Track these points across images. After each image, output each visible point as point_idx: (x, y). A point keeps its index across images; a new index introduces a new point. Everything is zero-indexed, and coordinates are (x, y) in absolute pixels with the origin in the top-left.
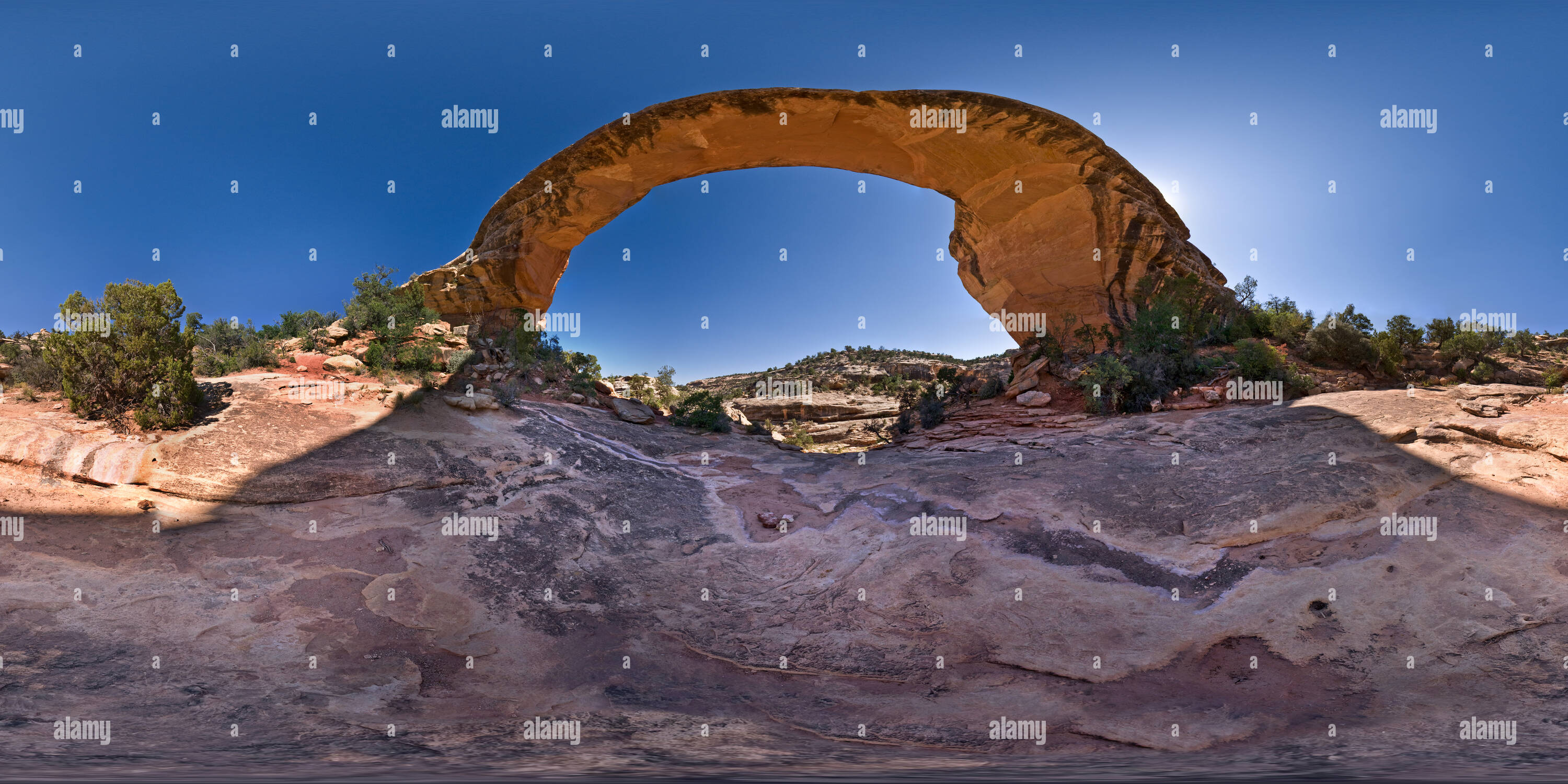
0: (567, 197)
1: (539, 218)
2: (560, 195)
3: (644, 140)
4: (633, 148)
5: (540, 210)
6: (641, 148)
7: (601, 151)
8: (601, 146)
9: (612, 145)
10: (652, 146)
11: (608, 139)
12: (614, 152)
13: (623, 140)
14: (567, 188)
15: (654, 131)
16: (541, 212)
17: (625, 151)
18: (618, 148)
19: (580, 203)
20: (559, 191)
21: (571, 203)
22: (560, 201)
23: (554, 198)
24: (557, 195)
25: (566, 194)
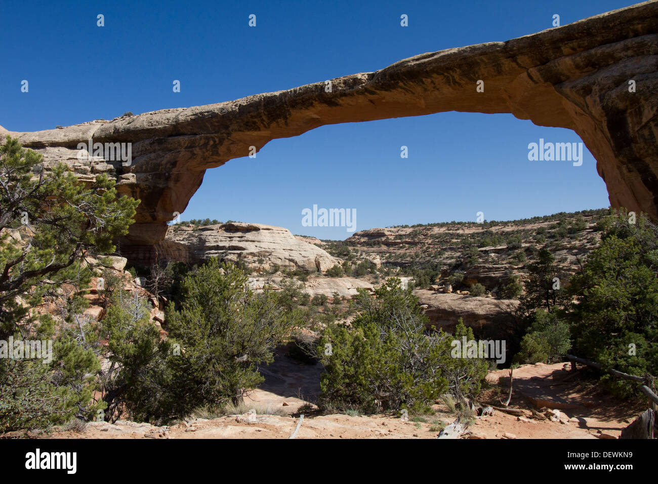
0: (221, 145)
1: (194, 154)
2: (217, 142)
3: (281, 121)
4: (274, 125)
5: (197, 149)
6: (278, 125)
7: (254, 123)
8: (256, 120)
9: (262, 121)
10: (286, 124)
11: (261, 117)
12: (262, 125)
13: (269, 119)
14: (224, 139)
15: (288, 116)
16: (197, 150)
17: (269, 126)
18: (265, 123)
19: (229, 150)
20: (217, 140)
21: (222, 149)
22: (215, 146)
23: (211, 143)
24: (215, 142)
25: (221, 143)
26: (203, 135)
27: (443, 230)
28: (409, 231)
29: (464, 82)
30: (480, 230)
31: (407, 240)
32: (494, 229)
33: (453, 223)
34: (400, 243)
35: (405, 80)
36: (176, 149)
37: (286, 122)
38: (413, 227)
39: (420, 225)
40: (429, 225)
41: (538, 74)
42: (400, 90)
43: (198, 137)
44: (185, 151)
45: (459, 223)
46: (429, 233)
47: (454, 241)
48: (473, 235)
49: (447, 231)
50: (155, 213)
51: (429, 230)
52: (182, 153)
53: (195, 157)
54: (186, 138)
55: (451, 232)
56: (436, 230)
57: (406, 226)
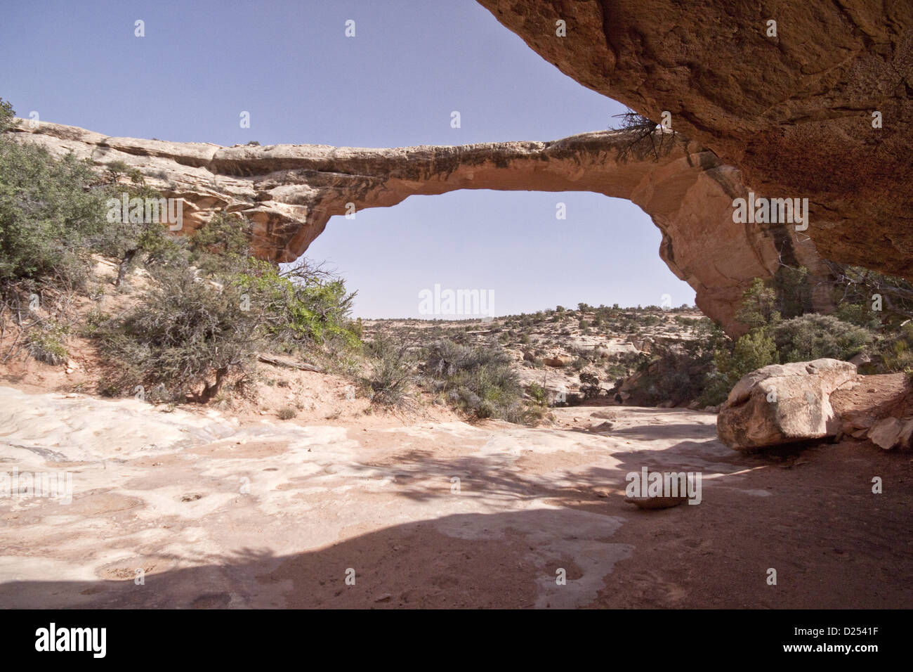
0: (372, 190)
1: (341, 194)
2: (370, 186)
3: (444, 174)
4: (435, 176)
5: (347, 189)
6: (439, 178)
7: (418, 172)
8: (422, 169)
9: (427, 171)
10: (446, 179)
11: (429, 166)
12: (423, 175)
13: (434, 171)
14: (378, 184)
15: (453, 170)
16: (346, 191)
17: (429, 177)
18: (428, 173)
19: (376, 196)
20: (371, 183)
21: (371, 194)
22: (366, 189)
23: (364, 185)
24: (368, 185)
25: (373, 187)
26: (358, 176)
27: (401, 325)
28: (373, 323)
29: (632, 159)
30: (431, 326)
31: (372, 331)
32: (442, 326)
33: (410, 319)
34: (366, 333)
35: (584, 150)
36: (326, 185)
37: (448, 176)
38: (377, 320)
39: (382, 320)
40: (390, 320)
41: (699, 158)
42: (572, 159)
43: (352, 176)
44: (334, 189)
45: (414, 320)
46: (391, 326)
47: (411, 333)
48: (426, 330)
49: (405, 326)
50: (284, 250)
51: (390, 323)
52: (330, 191)
53: (341, 197)
54: (341, 175)
55: (408, 326)
56: (395, 325)
57: (370, 320)
